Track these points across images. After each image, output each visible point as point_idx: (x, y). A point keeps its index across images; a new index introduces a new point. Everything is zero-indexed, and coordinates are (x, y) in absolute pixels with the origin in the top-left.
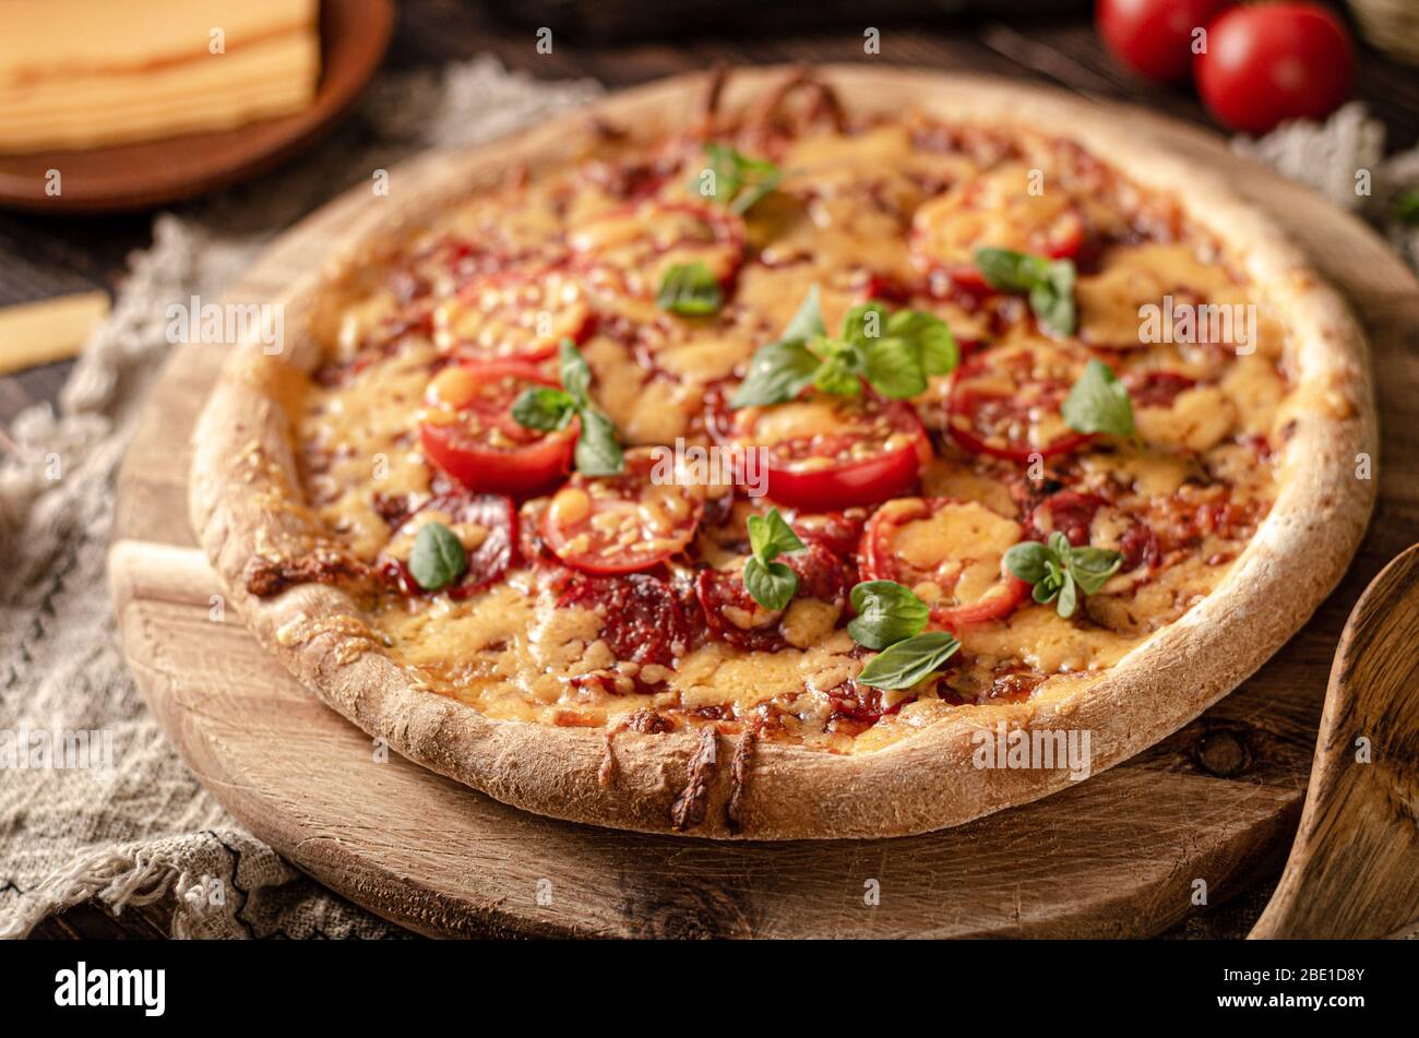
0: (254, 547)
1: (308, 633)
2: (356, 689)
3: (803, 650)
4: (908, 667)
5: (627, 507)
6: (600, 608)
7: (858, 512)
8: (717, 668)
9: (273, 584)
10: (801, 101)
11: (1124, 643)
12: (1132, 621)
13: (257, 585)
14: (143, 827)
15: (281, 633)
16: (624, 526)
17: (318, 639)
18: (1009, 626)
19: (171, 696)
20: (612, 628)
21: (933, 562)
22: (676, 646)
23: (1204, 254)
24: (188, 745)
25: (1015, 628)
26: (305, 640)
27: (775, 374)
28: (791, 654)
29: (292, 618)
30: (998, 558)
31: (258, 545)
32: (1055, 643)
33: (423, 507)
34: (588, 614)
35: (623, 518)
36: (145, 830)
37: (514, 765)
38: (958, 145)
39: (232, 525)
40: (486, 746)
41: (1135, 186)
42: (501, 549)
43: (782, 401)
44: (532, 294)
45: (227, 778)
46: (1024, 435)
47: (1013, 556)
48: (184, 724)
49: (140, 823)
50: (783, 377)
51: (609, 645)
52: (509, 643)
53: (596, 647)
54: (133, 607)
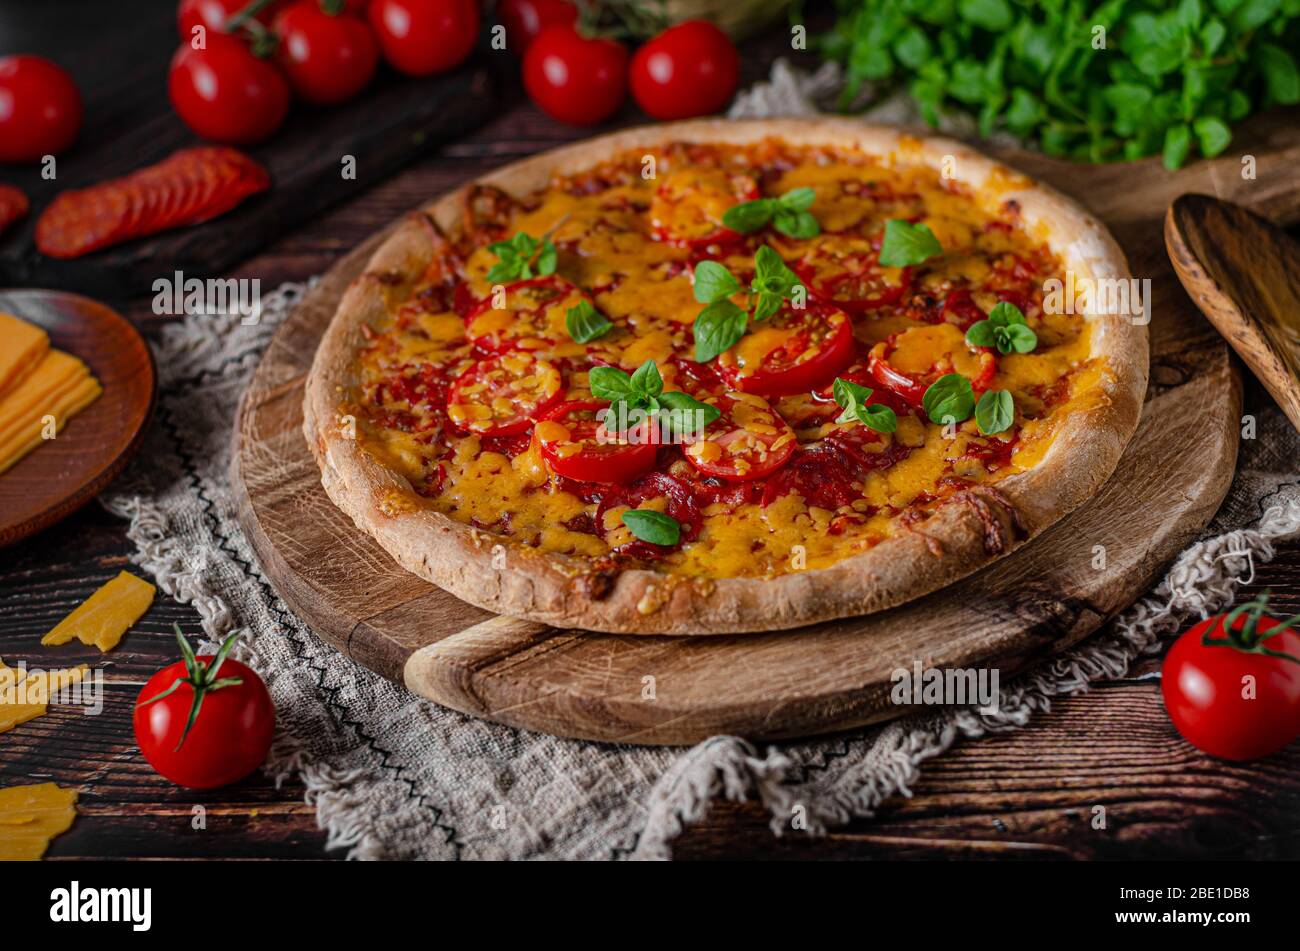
0: (563, 577)
1: (665, 594)
2: (734, 603)
3: (923, 446)
4: (995, 417)
5: (739, 434)
6: (793, 491)
7: (858, 367)
8: (888, 483)
9: (604, 587)
10: (484, 205)
11: (1075, 345)
12: (1061, 335)
13: (597, 592)
14: (621, 793)
15: (643, 607)
16: (750, 443)
17: (676, 594)
18: (1006, 373)
19: (580, 700)
20: (811, 497)
21: (929, 367)
22: (855, 486)
23: (823, 160)
24: (622, 718)
25: (1012, 373)
26: (667, 599)
27: (719, 327)
28: (918, 452)
29: (644, 593)
30: (962, 344)
31: (565, 573)
32: (1041, 365)
33: (601, 511)
34: (788, 497)
35: (744, 440)
36: (624, 794)
37: (878, 579)
38: (604, 184)
39: (530, 575)
40: (846, 582)
41: (738, 149)
42: (685, 501)
43: (740, 339)
44: (497, 374)
45: (677, 714)
46: (882, 285)
47: (970, 338)
48: (609, 707)
49: (617, 791)
50: (726, 326)
51: (818, 506)
52: (761, 541)
53: (813, 511)
54: (480, 676)
